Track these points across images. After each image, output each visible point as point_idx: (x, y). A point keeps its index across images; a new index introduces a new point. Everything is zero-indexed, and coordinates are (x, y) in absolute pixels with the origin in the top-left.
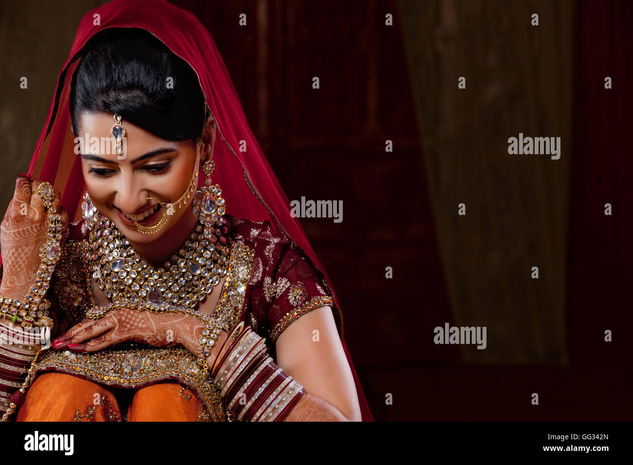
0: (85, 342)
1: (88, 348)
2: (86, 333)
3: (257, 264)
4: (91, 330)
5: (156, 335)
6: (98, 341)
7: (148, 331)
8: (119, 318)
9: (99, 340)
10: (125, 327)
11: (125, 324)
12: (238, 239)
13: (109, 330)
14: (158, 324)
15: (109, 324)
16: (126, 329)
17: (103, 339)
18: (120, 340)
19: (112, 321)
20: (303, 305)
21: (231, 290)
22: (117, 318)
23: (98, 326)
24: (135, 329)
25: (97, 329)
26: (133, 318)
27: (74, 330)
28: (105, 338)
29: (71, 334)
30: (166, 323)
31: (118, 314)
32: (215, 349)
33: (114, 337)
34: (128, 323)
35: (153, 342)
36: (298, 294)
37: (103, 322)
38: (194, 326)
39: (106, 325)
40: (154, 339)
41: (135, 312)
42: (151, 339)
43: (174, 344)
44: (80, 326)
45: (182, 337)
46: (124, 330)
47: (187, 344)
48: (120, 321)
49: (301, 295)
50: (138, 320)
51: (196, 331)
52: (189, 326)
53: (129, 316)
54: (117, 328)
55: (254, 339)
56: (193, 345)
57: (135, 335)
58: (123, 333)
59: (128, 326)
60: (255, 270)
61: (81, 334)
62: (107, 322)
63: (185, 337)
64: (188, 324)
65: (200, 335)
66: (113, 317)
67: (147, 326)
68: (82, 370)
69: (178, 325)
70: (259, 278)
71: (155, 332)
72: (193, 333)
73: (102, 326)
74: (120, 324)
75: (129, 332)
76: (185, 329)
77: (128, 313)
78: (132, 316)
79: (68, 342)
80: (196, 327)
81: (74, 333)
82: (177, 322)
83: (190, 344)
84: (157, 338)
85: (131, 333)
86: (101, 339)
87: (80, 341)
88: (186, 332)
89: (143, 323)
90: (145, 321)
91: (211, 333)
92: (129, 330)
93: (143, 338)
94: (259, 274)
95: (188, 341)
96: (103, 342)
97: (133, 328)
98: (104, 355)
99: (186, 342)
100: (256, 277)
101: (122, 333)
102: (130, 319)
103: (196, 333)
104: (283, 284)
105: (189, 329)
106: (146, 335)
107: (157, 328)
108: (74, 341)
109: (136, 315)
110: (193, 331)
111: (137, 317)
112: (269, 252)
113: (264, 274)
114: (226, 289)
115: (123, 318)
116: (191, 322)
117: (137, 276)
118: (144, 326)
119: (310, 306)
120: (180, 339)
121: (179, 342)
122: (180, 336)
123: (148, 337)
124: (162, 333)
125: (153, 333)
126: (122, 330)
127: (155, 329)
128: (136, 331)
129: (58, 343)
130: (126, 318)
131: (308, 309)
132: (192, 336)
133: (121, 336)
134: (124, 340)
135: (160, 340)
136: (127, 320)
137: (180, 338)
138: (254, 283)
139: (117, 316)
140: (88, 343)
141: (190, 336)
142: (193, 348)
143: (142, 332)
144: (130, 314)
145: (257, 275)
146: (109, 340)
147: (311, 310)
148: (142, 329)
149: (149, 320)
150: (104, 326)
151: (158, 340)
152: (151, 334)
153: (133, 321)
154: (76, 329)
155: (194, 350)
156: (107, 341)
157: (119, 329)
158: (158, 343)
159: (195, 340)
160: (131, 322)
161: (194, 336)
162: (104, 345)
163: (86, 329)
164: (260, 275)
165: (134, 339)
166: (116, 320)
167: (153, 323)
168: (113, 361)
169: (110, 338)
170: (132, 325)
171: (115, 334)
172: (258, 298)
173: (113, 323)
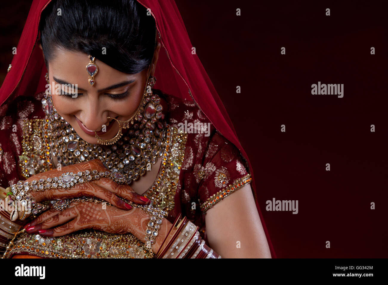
0: (53, 228)
1: (55, 234)
2: (54, 222)
3: (189, 152)
4: (58, 220)
5: (111, 226)
6: (63, 229)
7: (104, 222)
8: (80, 210)
9: (64, 227)
10: (86, 218)
11: (85, 216)
12: (173, 123)
13: (72, 220)
14: (112, 217)
15: (72, 215)
16: (86, 220)
17: (67, 227)
18: (81, 228)
19: (75, 213)
20: (227, 187)
21: (167, 168)
22: (78, 210)
23: (64, 216)
24: (93, 220)
25: (62, 219)
26: (92, 211)
27: (44, 217)
28: (69, 227)
29: (42, 220)
30: (118, 216)
31: (80, 207)
32: (158, 238)
33: (76, 226)
34: (88, 215)
35: (108, 231)
36: (223, 178)
37: (67, 213)
38: (141, 219)
39: (69, 215)
40: (109, 229)
41: (93, 205)
42: (107, 229)
43: (125, 233)
44: (49, 214)
45: (132, 228)
46: (84, 221)
47: (136, 233)
48: (81, 212)
49: (225, 179)
50: (95, 212)
51: (143, 223)
52: (137, 219)
53: (89, 209)
54: (79, 218)
55: (190, 231)
56: (141, 235)
57: (93, 225)
58: (84, 223)
59: (88, 218)
60: (188, 158)
61: (49, 222)
62: (71, 213)
63: (134, 228)
64: (136, 217)
65: (146, 227)
66: (75, 208)
67: (103, 218)
68: (50, 253)
69: (128, 219)
70: (191, 164)
71: (110, 223)
72: (140, 225)
73: (67, 216)
74: (81, 215)
75: (89, 223)
76: (134, 222)
77: (88, 206)
78: (91, 208)
79: (39, 228)
80: (143, 220)
81: (44, 219)
82: (128, 216)
83: (138, 234)
84: (111, 228)
85: (90, 223)
86: (65, 227)
87: (49, 227)
88: (135, 224)
89: (100, 216)
90: (102, 213)
91: (155, 224)
92: (89, 221)
93: (100, 227)
94: (190, 161)
95: (137, 231)
96: (67, 229)
97: (92, 219)
98: (68, 238)
99: (135, 232)
100: (188, 164)
101: (82, 223)
102: (90, 212)
103: (143, 225)
104: (210, 167)
105: (137, 221)
106: (103, 226)
107: (111, 220)
108: (43, 227)
109: (94, 207)
110: (140, 223)
111: (94, 210)
112: (198, 141)
113: (195, 161)
114: (164, 167)
115: (84, 210)
116: (138, 215)
117: (89, 155)
118: (101, 218)
119: (232, 189)
120: (130, 230)
121: (129, 232)
122: (130, 227)
123: (104, 227)
124: (115, 224)
125: (108, 224)
126: (83, 220)
127: (110, 221)
128: (94, 222)
129: (30, 227)
130: (86, 210)
131: (231, 191)
132: (139, 227)
133: (82, 226)
134: (85, 228)
135: (114, 229)
136: (87, 213)
137: (130, 228)
138: (186, 168)
139: (79, 208)
140: (55, 229)
141: (138, 227)
142: (141, 237)
143: (100, 223)
144: (89, 206)
145: (189, 162)
146: (72, 229)
147: (233, 192)
148: (99, 221)
149: (105, 213)
150: (68, 216)
151: (112, 229)
152: (106, 225)
153: (92, 213)
154: (46, 216)
155: (141, 238)
156: (70, 229)
157: (80, 220)
158: (112, 232)
159: (142, 231)
160: (90, 214)
161: (141, 228)
162: (68, 232)
163: (54, 217)
164: (192, 162)
165: (92, 228)
166: (78, 212)
167: (108, 216)
168: (75, 244)
169: (73, 227)
170: (91, 217)
171: (78, 224)
172: (190, 179)
173: (75, 214)
